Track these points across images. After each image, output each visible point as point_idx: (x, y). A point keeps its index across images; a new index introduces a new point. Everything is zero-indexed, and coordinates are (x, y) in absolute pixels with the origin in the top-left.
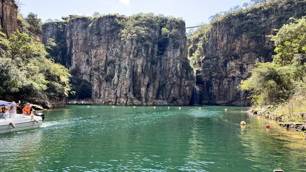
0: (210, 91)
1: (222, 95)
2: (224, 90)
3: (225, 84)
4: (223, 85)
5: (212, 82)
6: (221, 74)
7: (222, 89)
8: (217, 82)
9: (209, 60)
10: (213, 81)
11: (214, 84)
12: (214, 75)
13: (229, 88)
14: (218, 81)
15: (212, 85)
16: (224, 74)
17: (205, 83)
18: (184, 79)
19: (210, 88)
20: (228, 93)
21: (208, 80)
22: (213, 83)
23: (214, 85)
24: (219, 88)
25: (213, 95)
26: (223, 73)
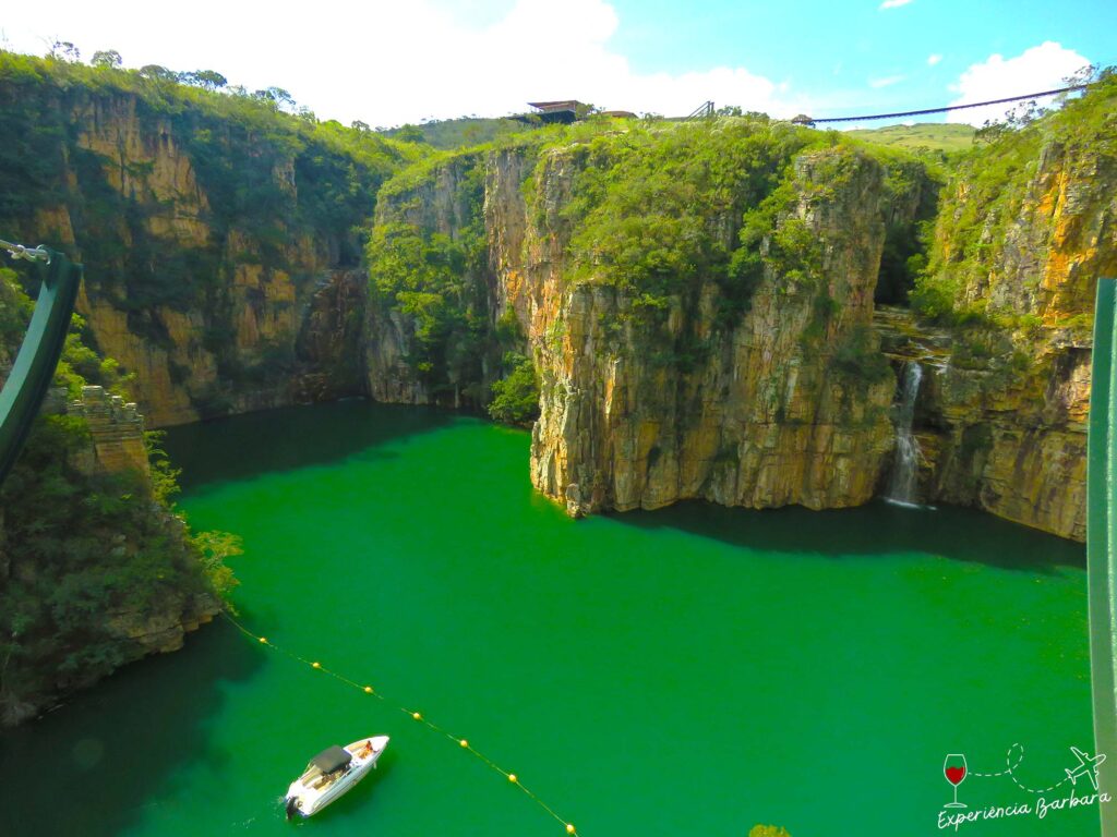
0: (976, 470)
1: (1027, 500)
2: (1039, 479)
3: (1050, 456)
4: (1039, 457)
5: (994, 432)
6: (1035, 409)
7: (1034, 474)
8: (1014, 438)
9: (990, 335)
10: (998, 427)
11: (1001, 444)
12: (1000, 408)
13: (1067, 479)
14: (1020, 434)
15: (991, 446)
16: (1050, 412)
17: (958, 434)
18: (826, 429)
19: (978, 456)
20: (1056, 499)
21: (971, 420)
22: (997, 439)
23: (997, 447)
24: (1018, 464)
25: (989, 490)
26: (1048, 407)
